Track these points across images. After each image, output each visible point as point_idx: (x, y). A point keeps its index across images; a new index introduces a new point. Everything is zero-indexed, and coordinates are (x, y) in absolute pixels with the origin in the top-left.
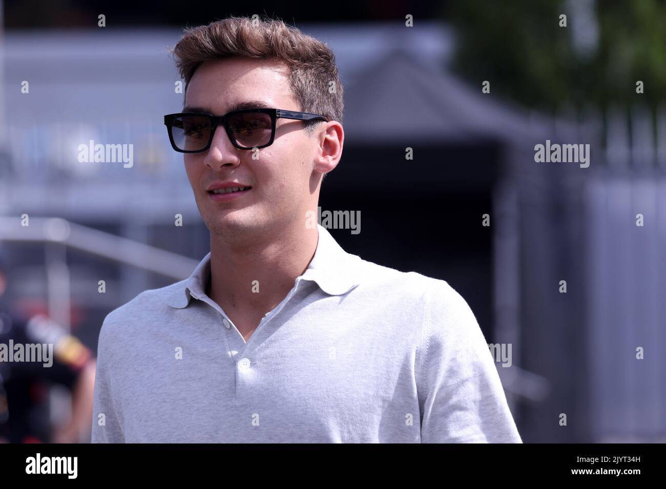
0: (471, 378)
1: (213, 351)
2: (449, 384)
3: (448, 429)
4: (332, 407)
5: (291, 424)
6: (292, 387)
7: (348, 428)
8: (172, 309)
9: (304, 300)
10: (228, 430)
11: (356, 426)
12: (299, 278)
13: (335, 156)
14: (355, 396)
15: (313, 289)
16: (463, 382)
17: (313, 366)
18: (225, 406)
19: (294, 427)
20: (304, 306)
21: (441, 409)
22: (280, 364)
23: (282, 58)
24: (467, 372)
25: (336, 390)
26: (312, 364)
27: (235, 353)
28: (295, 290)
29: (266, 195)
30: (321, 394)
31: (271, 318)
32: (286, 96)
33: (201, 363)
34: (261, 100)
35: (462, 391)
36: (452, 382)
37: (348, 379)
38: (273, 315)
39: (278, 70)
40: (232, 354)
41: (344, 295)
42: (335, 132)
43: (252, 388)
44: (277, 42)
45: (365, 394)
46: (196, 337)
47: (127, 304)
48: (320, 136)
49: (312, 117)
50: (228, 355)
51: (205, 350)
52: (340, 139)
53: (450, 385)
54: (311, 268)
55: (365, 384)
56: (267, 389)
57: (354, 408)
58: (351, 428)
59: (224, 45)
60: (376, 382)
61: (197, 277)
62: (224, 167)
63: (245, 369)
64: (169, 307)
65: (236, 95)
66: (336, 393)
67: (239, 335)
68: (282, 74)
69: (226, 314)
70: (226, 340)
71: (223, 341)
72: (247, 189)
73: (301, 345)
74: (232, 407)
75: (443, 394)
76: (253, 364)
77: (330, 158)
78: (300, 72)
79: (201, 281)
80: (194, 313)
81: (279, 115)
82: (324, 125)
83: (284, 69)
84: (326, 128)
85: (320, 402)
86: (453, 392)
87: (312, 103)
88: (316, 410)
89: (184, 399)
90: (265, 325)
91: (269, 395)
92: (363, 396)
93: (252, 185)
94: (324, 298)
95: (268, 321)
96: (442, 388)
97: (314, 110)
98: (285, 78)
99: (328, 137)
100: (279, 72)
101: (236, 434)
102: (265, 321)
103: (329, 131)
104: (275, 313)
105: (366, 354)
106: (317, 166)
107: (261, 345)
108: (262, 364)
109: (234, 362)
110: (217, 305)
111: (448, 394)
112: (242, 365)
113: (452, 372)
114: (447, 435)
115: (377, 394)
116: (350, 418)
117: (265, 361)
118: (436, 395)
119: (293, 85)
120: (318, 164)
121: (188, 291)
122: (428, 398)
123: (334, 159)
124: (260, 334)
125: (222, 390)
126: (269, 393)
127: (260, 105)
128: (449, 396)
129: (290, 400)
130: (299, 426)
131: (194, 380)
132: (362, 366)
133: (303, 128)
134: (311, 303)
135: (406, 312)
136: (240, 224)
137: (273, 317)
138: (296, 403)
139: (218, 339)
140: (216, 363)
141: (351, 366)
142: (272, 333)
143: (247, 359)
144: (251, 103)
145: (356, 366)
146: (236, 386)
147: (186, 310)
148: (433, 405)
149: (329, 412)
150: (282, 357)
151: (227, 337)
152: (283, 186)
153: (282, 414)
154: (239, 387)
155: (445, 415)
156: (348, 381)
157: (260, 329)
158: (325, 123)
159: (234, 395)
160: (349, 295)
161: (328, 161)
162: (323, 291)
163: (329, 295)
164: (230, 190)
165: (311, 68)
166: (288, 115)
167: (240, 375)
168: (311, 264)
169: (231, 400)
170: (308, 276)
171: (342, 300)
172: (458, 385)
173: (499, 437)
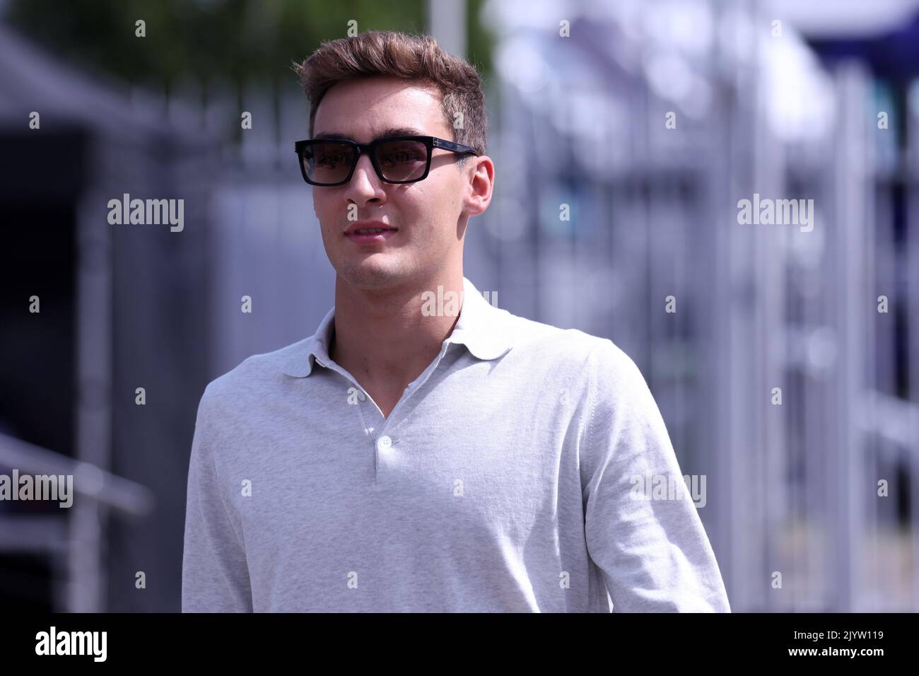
0: (643, 452)
1: (345, 428)
2: (618, 460)
3: (619, 512)
4: (491, 494)
5: (443, 514)
6: (443, 471)
7: (511, 517)
8: (289, 380)
9: (452, 367)
10: (366, 520)
11: (519, 515)
12: (448, 341)
13: (485, 197)
14: (517, 479)
15: (461, 352)
16: (635, 457)
17: (467, 446)
18: (362, 493)
19: (447, 517)
20: (451, 374)
21: (609, 489)
22: (427, 444)
23: (434, 80)
24: (638, 445)
25: (495, 473)
26: (465, 444)
27: (371, 430)
28: (442, 355)
29: (415, 238)
30: (477, 479)
31: (416, 389)
32: (438, 123)
33: (332, 443)
34: (413, 127)
35: (634, 467)
36: (622, 457)
37: (509, 460)
38: (418, 386)
39: (430, 92)
40: (369, 431)
41: (496, 361)
42: (484, 169)
43: (395, 471)
44: (430, 58)
45: (529, 476)
46: (324, 411)
47: (231, 372)
48: (471, 173)
49: (465, 150)
50: (364, 433)
51: (336, 427)
52: (490, 176)
53: (620, 462)
54: (458, 328)
55: (528, 465)
56: (413, 473)
57: (517, 494)
58: (514, 517)
59: (369, 62)
60: (540, 462)
61: (320, 340)
62: (369, 203)
63: (385, 448)
64: (286, 375)
65: (383, 121)
66: (495, 477)
67: (376, 409)
68: (434, 96)
69: (359, 382)
70: (360, 414)
71: (357, 416)
72: (394, 230)
73: (451, 421)
74: (371, 494)
75: (612, 471)
76: (395, 443)
77: (481, 198)
78: (452, 97)
79: (325, 345)
80: (319, 384)
81: (436, 144)
82: (475, 160)
83: (436, 92)
84: (476, 164)
85: (477, 488)
86: (624, 469)
87: (464, 134)
88: (473, 497)
89: (313, 485)
90: (409, 397)
91: (416, 479)
92: (526, 479)
93: (399, 226)
94: (473, 364)
95: (413, 393)
96: (611, 464)
97: (465, 142)
98: (437, 102)
99: (478, 174)
100: (432, 95)
101: (376, 524)
102: (409, 393)
103: (479, 168)
104: (420, 383)
105: (527, 430)
106: (466, 206)
107: (404, 421)
108: (406, 443)
109: (373, 442)
110: (347, 372)
111: (617, 472)
112: (382, 445)
113: (623, 447)
114: (618, 519)
115: (542, 477)
116: (512, 505)
117: (409, 439)
118: (604, 472)
119: (446, 111)
120: (468, 205)
121: (313, 358)
122: (593, 477)
123: (485, 200)
124: (403, 408)
125: (358, 473)
126: (415, 477)
127: (413, 132)
128: (619, 473)
129: (441, 485)
130: (452, 516)
131: (323, 462)
132: (524, 444)
133: (455, 162)
134: (459, 369)
135: (569, 378)
136: (386, 271)
137: (418, 388)
138: (448, 489)
139: (351, 413)
140: (350, 442)
141: (511, 444)
142: (416, 406)
143: (387, 437)
144: (401, 129)
145: (516, 444)
146: (375, 468)
147: (308, 379)
148: (600, 484)
149: (489, 499)
150: (429, 434)
151: (362, 411)
152: (433, 228)
153: (433, 502)
154: (379, 471)
155: (614, 496)
156: (509, 462)
157: (402, 402)
158: (475, 157)
159: (374, 479)
160: (503, 361)
161: (479, 201)
162: (472, 355)
163: (478, 360)
164: (374, 231)
165: (464, 92)
166: (444, 145)
167: (380, 456)
168: (459, 323)
169: (369, 485)
170: (456, 338)
171: (493, 367)
172: (629, 460)
173: (677, 520)
